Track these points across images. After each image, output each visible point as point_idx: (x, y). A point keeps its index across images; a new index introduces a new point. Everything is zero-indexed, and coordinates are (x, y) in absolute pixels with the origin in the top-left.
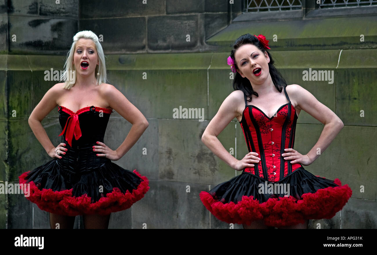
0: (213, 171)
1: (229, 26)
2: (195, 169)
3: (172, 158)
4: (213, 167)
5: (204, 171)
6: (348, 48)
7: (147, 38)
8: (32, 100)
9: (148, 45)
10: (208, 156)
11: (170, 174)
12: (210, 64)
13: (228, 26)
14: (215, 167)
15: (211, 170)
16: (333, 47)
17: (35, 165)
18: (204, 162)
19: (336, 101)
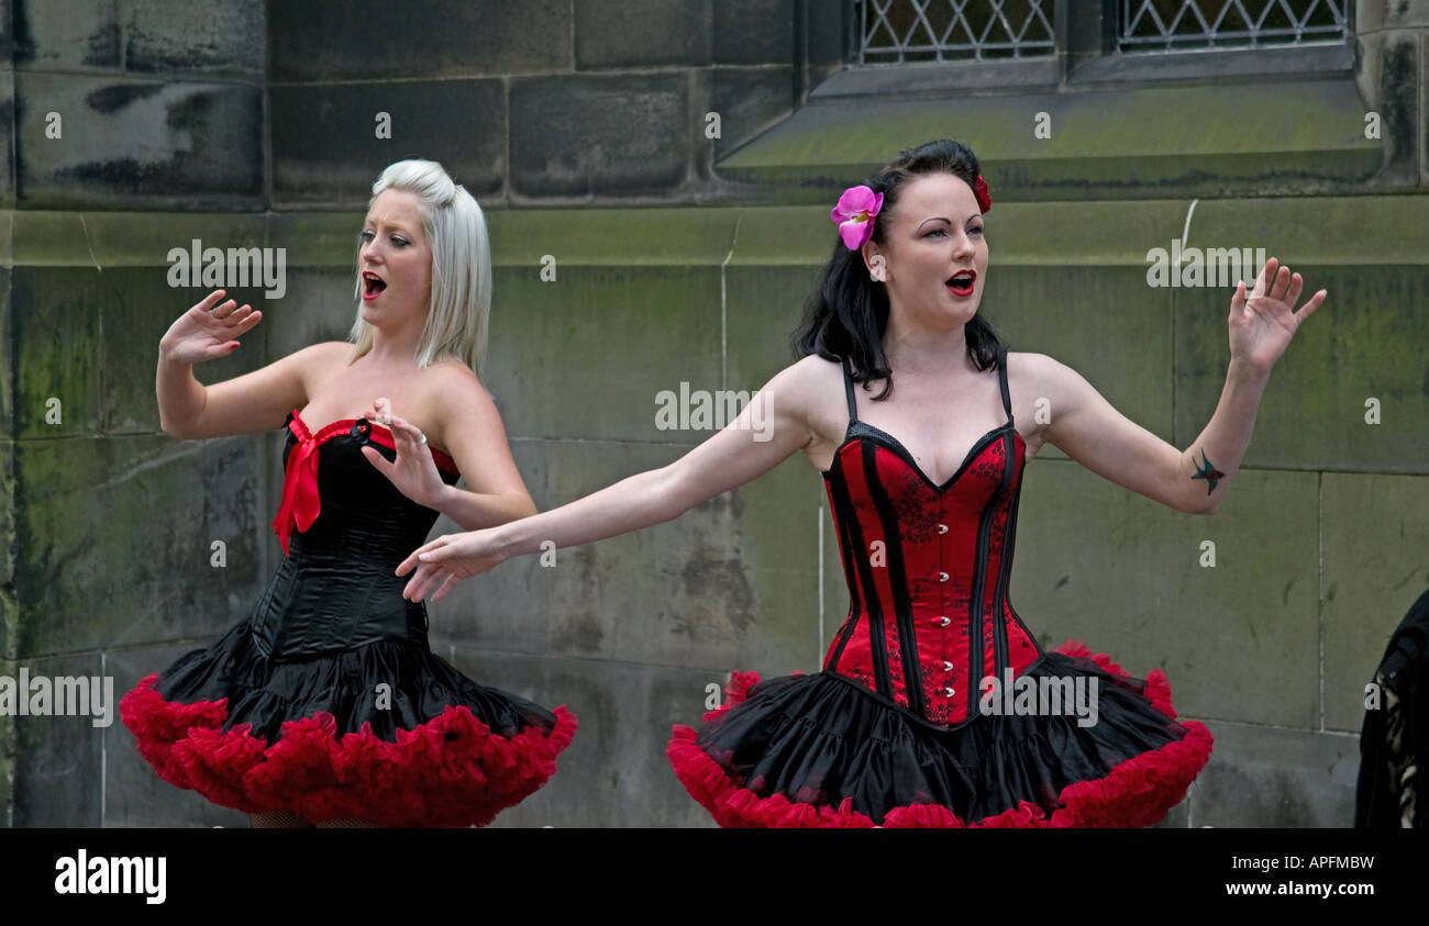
0: (741, 623)
1: (798, 114)
2: (677, 617)
3: (595, 579)
4: (739, 612)
5: (710, 625)
6: (1216, 193)
7: (507, 154)
8: (101, 372)
9: (512, 177)
10: (723, 570)
11: (589, 634)
12: (730, 246)
13: (794, 113)
14: (749, 611)
15: (734, 620)
16: (1166, 190)
17: (111, 601)
18: (709, 592)
19: (1173, 381)
